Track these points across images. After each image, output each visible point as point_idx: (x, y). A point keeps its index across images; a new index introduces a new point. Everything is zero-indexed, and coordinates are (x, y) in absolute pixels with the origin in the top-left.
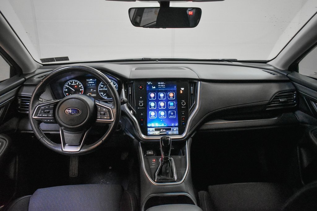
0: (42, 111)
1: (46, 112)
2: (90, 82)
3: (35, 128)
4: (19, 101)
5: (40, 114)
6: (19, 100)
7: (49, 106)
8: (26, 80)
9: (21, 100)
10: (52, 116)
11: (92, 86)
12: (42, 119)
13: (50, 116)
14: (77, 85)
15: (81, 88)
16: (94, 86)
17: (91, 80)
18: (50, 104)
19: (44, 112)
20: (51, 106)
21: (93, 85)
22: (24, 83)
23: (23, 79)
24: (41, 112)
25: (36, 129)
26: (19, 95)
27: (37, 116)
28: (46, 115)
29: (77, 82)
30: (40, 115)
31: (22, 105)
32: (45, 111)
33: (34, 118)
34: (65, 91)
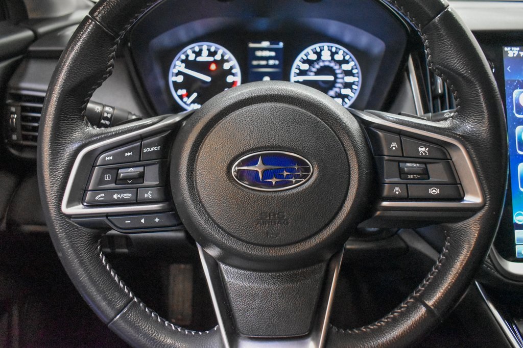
0: (108, 177)
1: (125, 180)
2: (259, 54)
3: (82, 263)
4: (14, 113)
5: (96, 190)
6: (13, 109)
7: (141, 148)
8: (37, 37)
9: (19, 108)
10: (156, 196)
11: (267, 66)
12: (107, 215)
13: (149, 195)
14: (215, 62)
15: (229, 72)
16: (273, 66)
17: (265, 44)
18: (142, 137)
19: (116, 180)
20: (150, 146)
21: (271, 62)
22: (32, 48)
23: (28, 33)
24: (101, 181)
25: (86, 270)
26: (13, 91)
27: (82, 201)
28: (128, 196)
29: (215, 53)
30: (100, 197)
31: (24, 128)
32: (123, 173)
33: (69, 216)
34: (175, 83)
